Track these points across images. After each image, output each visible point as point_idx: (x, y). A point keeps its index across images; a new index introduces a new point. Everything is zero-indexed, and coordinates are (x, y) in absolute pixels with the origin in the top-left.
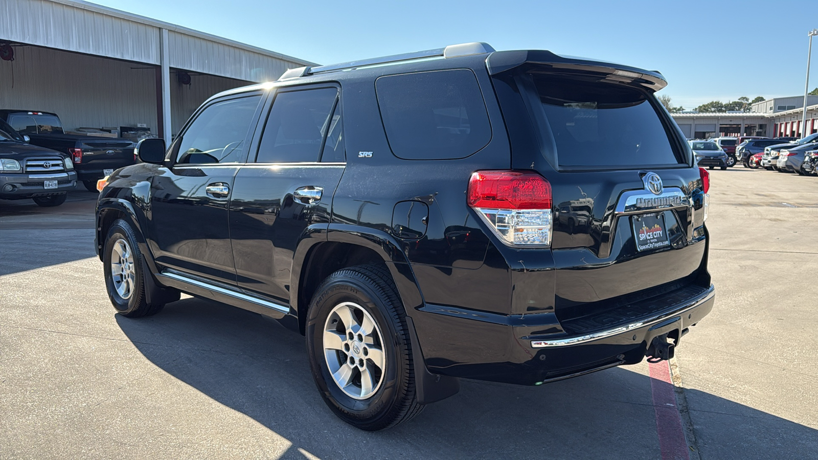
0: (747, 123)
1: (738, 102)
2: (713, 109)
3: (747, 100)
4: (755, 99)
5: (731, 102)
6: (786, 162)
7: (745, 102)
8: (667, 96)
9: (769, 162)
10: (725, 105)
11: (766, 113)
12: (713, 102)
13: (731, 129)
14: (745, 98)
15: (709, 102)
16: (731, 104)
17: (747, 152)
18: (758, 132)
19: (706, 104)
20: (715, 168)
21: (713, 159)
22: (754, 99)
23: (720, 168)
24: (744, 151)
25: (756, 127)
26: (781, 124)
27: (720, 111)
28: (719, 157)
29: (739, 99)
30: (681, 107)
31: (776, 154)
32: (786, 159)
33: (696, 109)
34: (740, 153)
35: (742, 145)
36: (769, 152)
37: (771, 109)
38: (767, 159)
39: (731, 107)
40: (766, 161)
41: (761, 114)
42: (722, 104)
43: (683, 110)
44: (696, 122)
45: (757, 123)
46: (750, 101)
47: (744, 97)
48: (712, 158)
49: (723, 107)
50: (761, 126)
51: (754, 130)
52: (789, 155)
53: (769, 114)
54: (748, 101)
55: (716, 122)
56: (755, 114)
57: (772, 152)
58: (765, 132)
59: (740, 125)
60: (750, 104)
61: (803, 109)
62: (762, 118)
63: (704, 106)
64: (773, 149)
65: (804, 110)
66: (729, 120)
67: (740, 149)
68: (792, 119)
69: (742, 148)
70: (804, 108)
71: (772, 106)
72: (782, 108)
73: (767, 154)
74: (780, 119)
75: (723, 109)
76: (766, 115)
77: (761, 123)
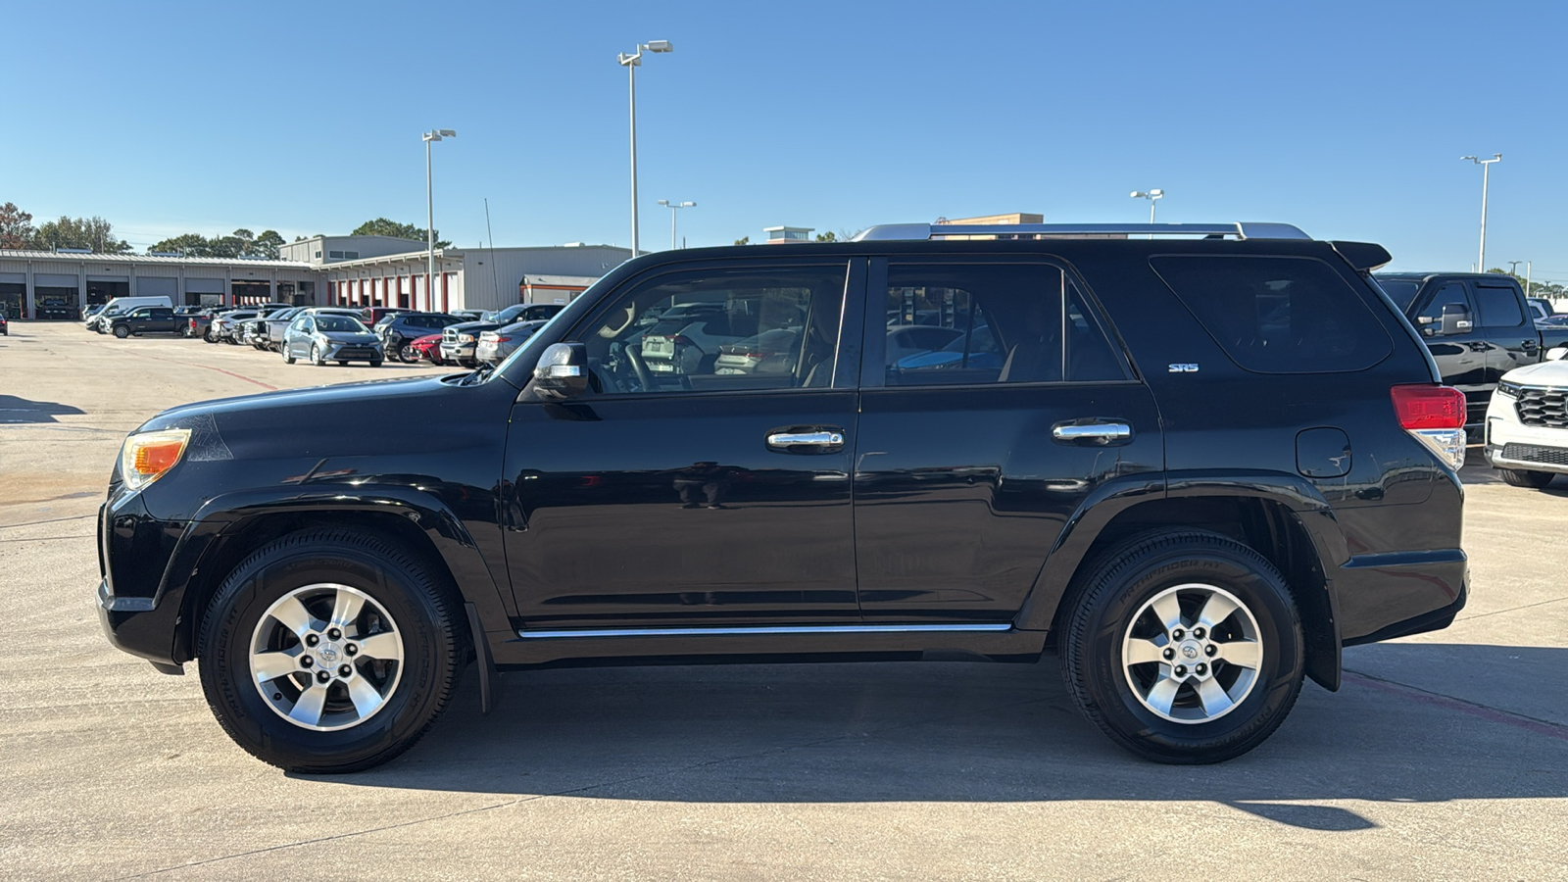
0: (280, 279)
1: (233, 238)
2: (188, 250)
3: (250, 234)
4: (263, 234)
5: (221, 238)
6: (496, 352)
7: (247, 239)
8: (102, 219)
9: (458, 351)
10: (210, 242)
11: (309, 262)
12: (186, 236)
13: (249, 289)
14: (246, 231)
15: (179, 236)
16: (221, 242)
17: (396, 334)
18: (297, 296)
19: (175, 238)
20: (350, 363)
21: (361, 348)
22: (261, 235)
23: (368, 363)
24: (391, 333)
25: (294, 286)
26: (340, 283)
27: (202, 254)
28: (371, 344)
29: (235, 233)
30: (124, 242)
31: (467, 339)
32: (495, 347)
33: (154, 247)
34: (385, 337)
35: (384, 323)
36: (454, 336)
37: (318, 255)
38: (453, 348)
39: (222, 248)
40: (453, 351)
41: (301, 264)
42: (205, 241)
43: (128, 247)
44: (187, 274)
45: (295, 280)
46: (255, 238)
47: (244, 228)
48: (359, 346)
49: (207, 246)
50: (302, 285)
51: (290, 291)
52: (499, 341)
53: (316, 264)
54: (251, 237)
55: (223, 275)
56: (287, 263)
57: (461, 336)
58: (313, 298)
59: (269, 281)
60: (255, 243)
61: (427, 253)
62: (305, 271)
63: (169, 241)
64: (461, 331)
65: (430, 255)
66: (248, 271)
67: (383, 329)
68: (361, 274)
69: (388, 329)
70: (430, 252)
71: (320, 249)
72: (336, 255)
73: (451, 339)
74: (337, 273)
75: (207, 249)
76: (311, 266)
77: (302, 280)
